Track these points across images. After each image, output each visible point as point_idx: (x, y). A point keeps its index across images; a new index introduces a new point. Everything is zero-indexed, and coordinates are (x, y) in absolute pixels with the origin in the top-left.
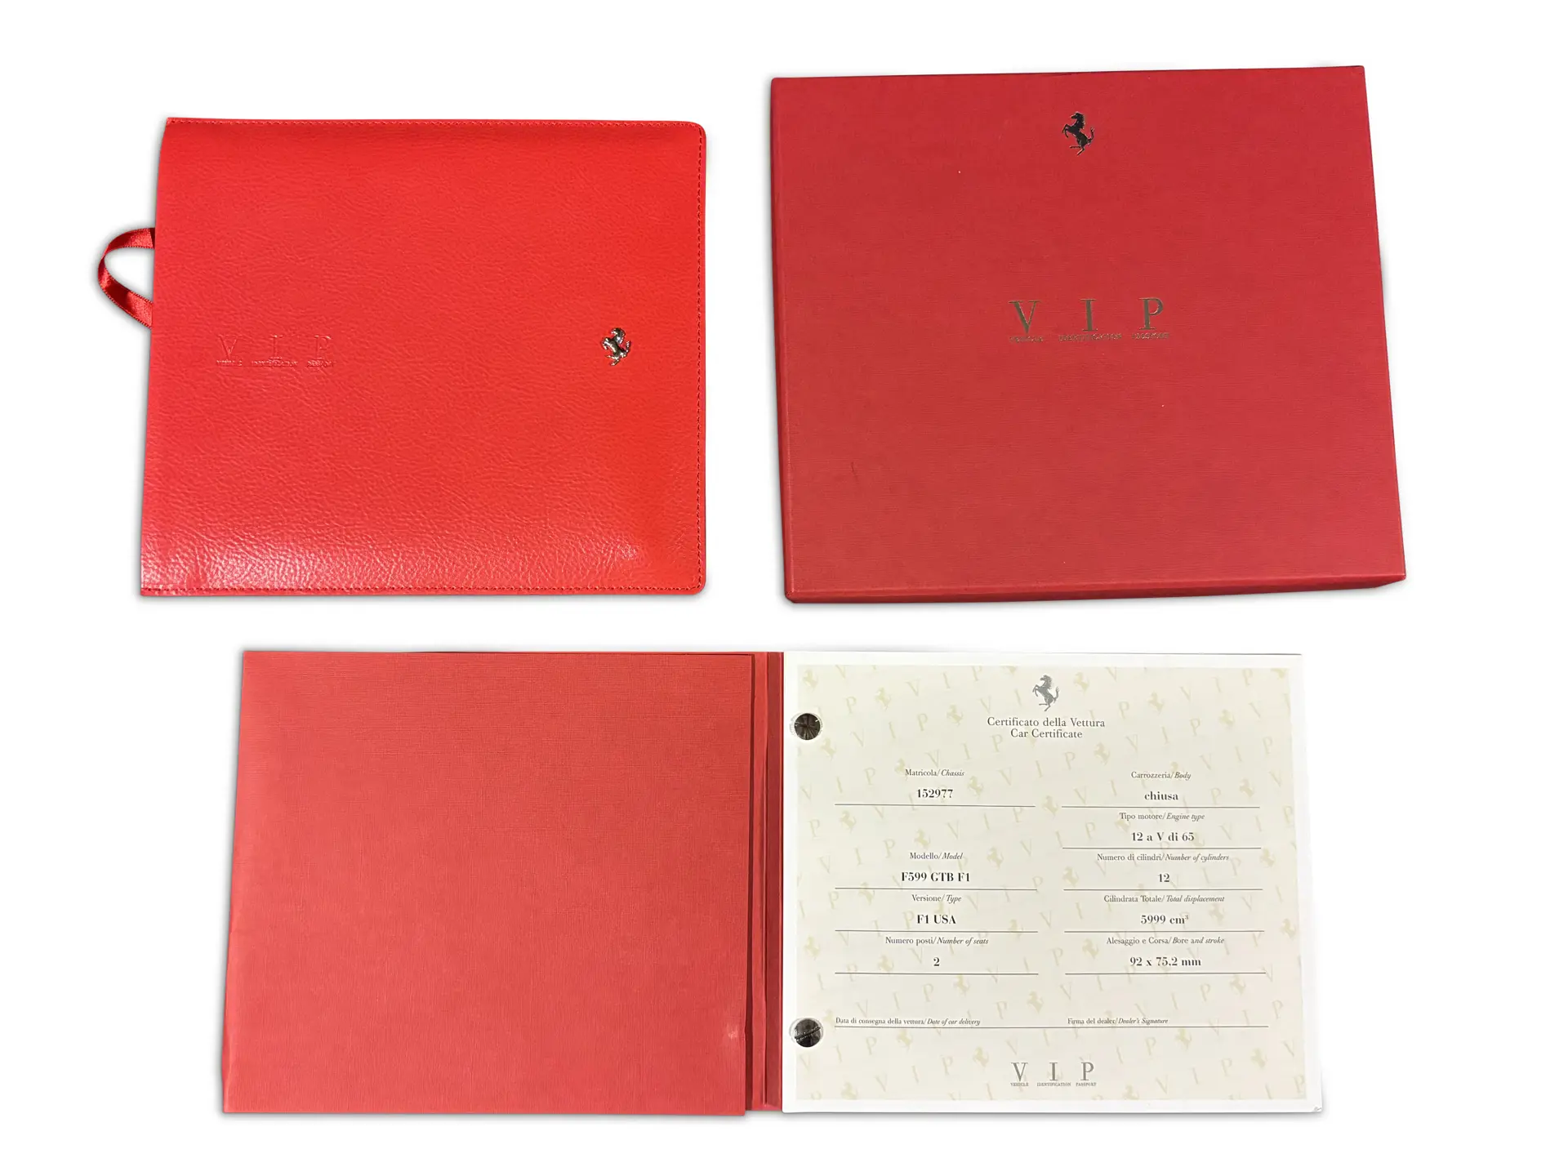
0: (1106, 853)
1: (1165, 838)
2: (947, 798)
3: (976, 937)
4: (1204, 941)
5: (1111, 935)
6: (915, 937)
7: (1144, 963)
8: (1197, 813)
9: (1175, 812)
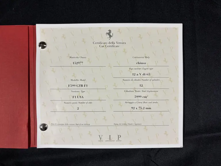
0: (125, 79)
1: (142, 74)
2: (81, 64)
3: (89, 102)
4: (152, 102)
5: (126, 101)
6: (72, 102)
7: (135, 108)
8: (151, 67)
9: (145, 68)
